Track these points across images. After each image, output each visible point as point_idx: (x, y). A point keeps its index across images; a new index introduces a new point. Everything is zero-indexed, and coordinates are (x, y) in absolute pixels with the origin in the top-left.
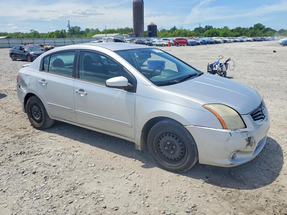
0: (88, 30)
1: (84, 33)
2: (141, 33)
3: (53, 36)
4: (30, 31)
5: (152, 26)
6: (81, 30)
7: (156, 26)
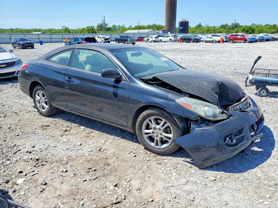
0: (114, 26)
1: (111, 30)
2: (173, 29)
3: (84, 32)
4: (62, 27)
5: (184, 22)
6: (108, 26)
7: (188, 22)
